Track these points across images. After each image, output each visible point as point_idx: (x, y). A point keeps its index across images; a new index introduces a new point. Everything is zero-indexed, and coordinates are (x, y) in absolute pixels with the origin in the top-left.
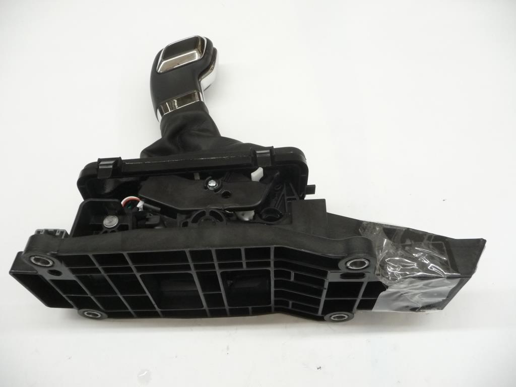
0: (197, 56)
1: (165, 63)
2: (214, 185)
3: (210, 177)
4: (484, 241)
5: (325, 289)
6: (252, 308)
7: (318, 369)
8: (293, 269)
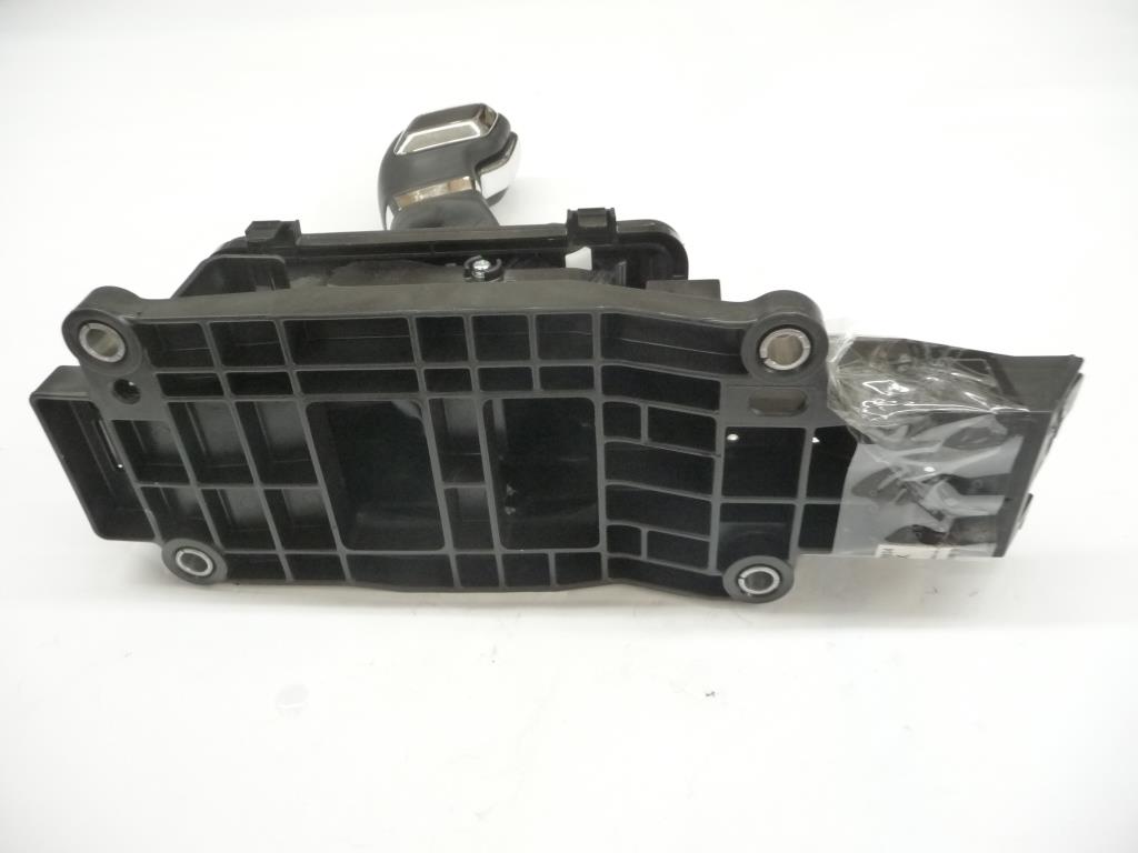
0: (475, 129)
1: (415, 138)
2: (486, 267)
3: (479, 257)
4: (1078, 362)
5: (719, 456)
6: (558, 556)
7: (708, 695)
8: (646, 396)
